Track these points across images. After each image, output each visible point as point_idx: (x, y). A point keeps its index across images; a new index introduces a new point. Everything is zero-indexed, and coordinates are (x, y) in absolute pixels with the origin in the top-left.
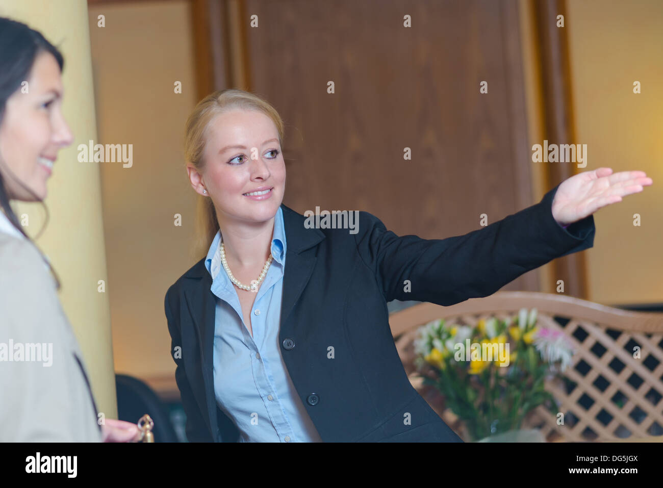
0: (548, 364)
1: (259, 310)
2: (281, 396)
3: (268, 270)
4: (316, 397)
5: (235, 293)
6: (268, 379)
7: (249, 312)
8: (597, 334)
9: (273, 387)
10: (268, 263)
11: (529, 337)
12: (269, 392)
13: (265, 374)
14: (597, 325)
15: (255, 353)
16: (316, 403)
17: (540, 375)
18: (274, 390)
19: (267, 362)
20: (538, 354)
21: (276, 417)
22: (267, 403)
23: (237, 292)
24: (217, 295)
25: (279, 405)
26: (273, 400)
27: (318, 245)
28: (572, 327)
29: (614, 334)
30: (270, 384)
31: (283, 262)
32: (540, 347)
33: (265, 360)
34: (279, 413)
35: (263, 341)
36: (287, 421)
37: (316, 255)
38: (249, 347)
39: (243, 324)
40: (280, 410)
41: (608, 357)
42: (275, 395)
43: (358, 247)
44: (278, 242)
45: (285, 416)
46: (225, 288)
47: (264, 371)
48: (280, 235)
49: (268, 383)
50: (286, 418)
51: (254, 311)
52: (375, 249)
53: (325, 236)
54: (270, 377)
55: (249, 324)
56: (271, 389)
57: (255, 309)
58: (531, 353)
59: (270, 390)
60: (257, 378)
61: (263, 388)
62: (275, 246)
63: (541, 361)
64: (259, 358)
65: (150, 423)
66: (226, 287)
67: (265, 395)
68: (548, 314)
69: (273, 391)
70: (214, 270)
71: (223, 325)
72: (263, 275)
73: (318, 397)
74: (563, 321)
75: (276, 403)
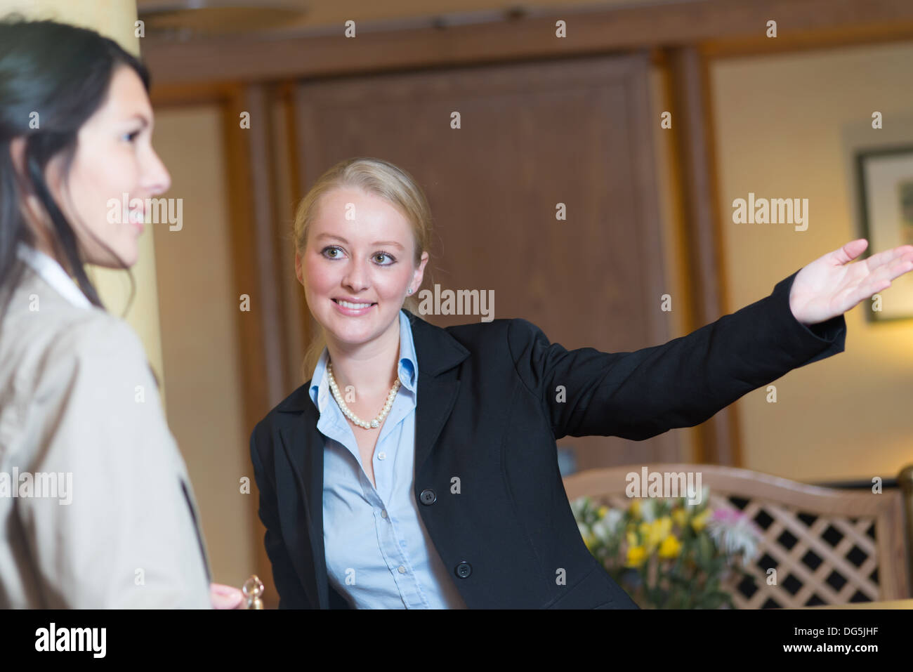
0: (726, 556)
1: (384, 452)
2: (416, 568)
3: (393, 401)
4: (468, 566)
5: (351, 432)
6: (398, 544)
7: (370, 456)
8: (786, 520)
9: (406, 555)
10: (394, 392)
11: (699, 522)
12: (400, 562)
13: (394, 539)
14: (786, 507)
15: (380, 510)
16: (468, 574)
17: (714, 570)
18: (407, 560)
19: (397, 522)
20: (712, 542)
21: (410, 595)
22: (398, 576)
23: (353, 430)
24: (326, 434)
25: (414, 579)
26: (406, 572)
27: (461, 366)
28: (752, 510)
29: (808, 519)
30: (402, 552)
31: (414, 389)
32: (716, 533)
33: (394, 520)
34: (414, 590)
35: (391, 494)
36: (425, 600)
37: (459, 378)
38: (372, 503)
39: (363, 472)
40: (415, 586)
41: (800, 550)
42: (409, 566)
43: (516, 365)
44: (407, 363)
45: (422, 593)
46: (335, 425)
47: (393, 534)
48: (409, 353)
49: (399, 551)
50: (424, 598)
51: (378, 454)
52: (540, 368)
53: (469, 353)
54: (401, 542)
55: (371, 470)
56: (403, 558)
57: (379, 452)
58: (703, 541)
59: (402, 560)
60: (384, 543)
61: (392, 557)
62: (403, 368)
63: (716, 551)
64: (387, 517)
65: (259, 587)
66: (338, 424)
67: (395, 567)
68: (720, 493)
69: (405, 561)
70: (322, 400)
71: (335, 473)
72: (387, 408)
73: (470, 565)
74: (740, 503)
75: (410, 577)
